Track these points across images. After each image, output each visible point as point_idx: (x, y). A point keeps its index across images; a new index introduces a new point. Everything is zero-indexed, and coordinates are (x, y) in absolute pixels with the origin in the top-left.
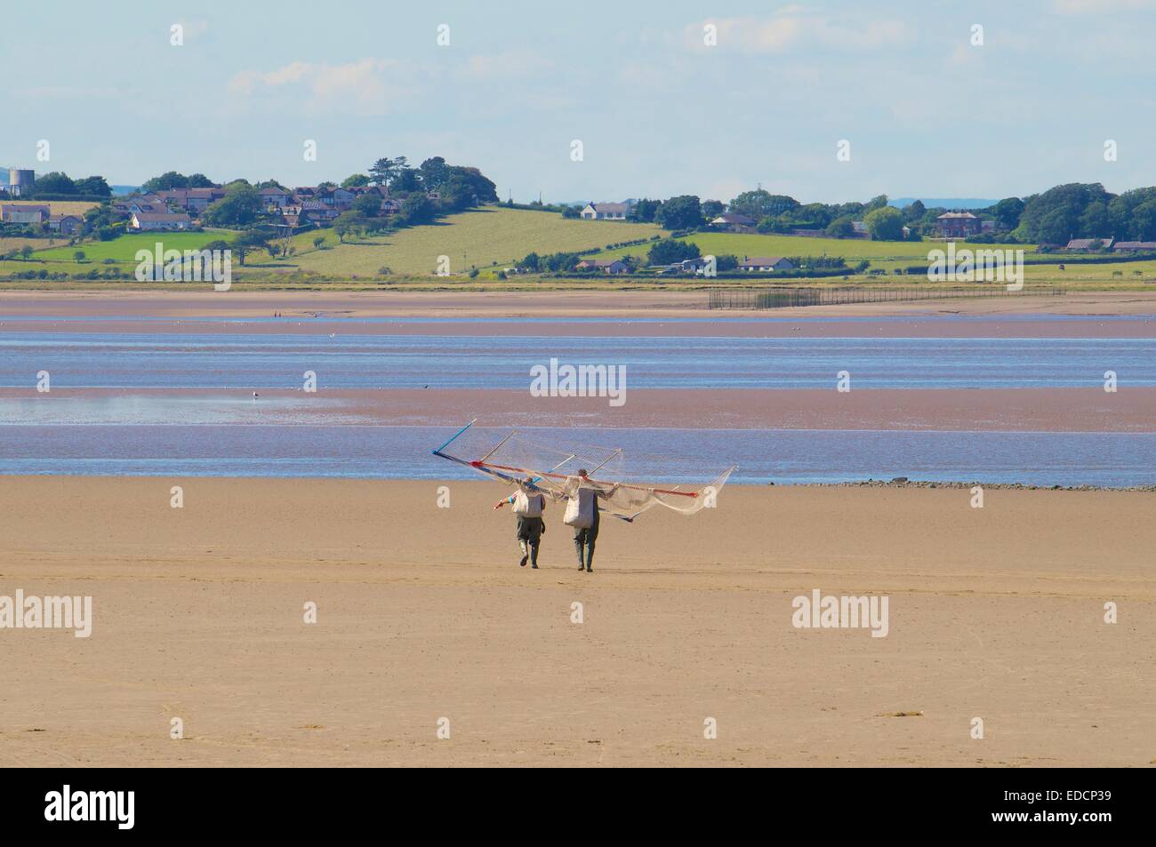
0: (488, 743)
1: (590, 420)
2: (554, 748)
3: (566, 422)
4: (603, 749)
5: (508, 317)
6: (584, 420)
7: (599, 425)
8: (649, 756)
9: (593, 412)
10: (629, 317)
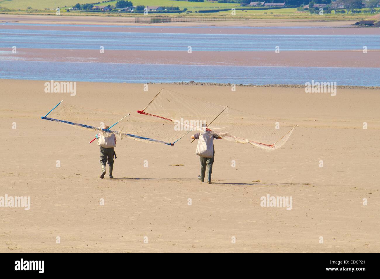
0: (44, 174)
1: (94, 60)
2: (65, 177)
3: (86, 61)
4: (81, 177)
5: (70, 24)
6: (92, 60)
7: (97, 62)
8: (95, 180)
9: (95, 58)
10: (109, 25)
